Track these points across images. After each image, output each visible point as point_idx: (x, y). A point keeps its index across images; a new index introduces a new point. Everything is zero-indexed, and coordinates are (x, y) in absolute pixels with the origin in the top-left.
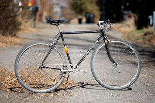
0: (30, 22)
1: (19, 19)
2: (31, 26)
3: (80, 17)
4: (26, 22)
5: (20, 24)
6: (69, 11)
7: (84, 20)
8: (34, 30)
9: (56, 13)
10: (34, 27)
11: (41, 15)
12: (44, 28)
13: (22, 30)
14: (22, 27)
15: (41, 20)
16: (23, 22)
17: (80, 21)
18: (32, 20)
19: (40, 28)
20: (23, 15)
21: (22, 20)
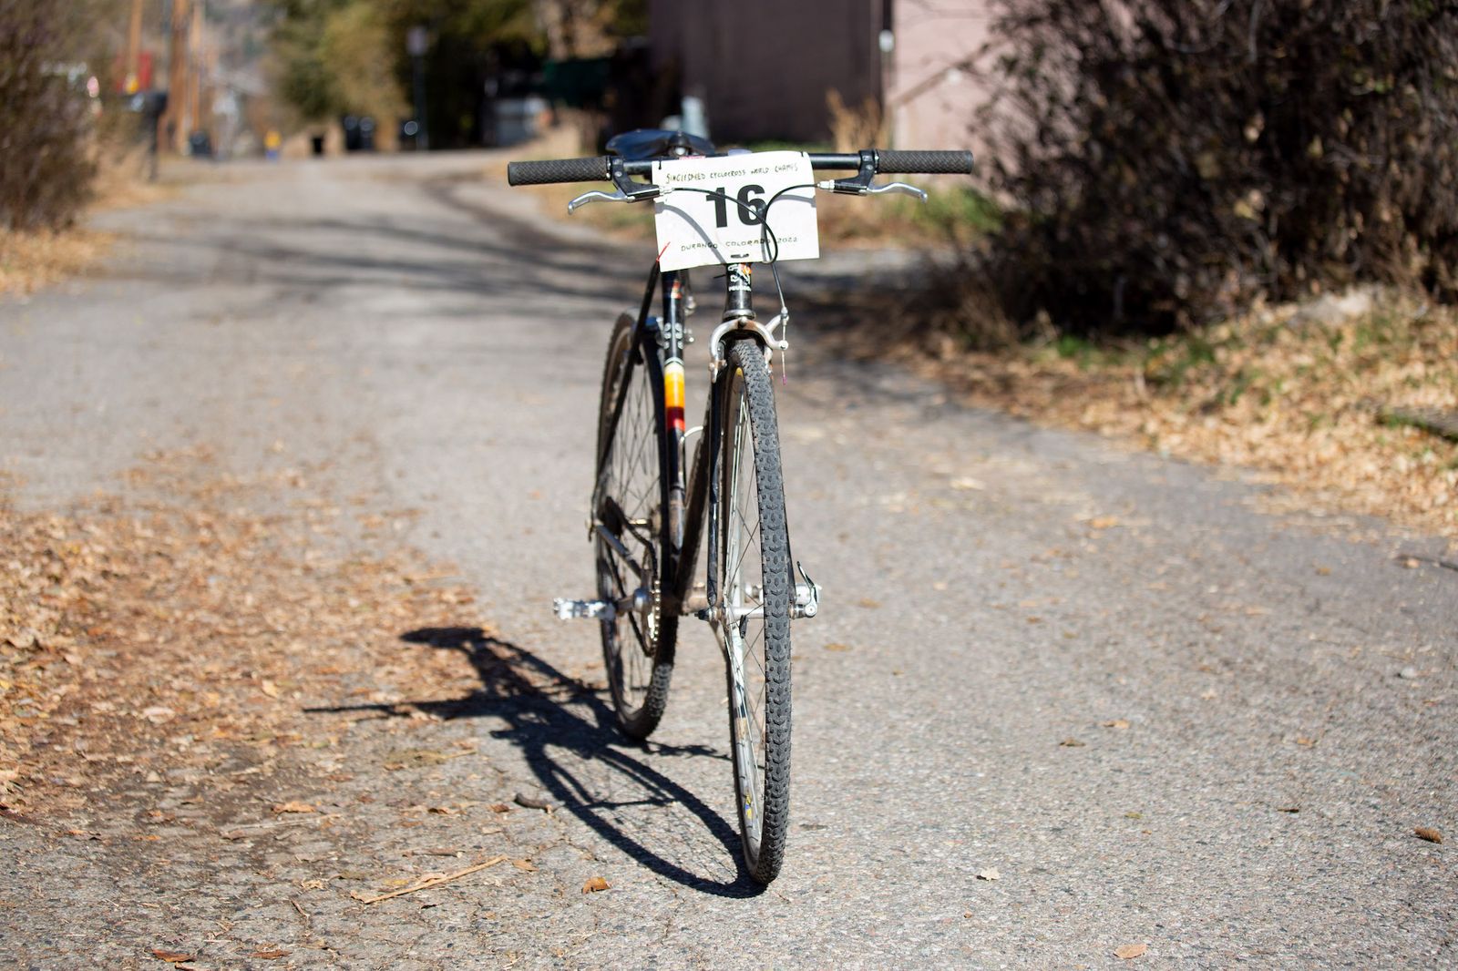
0: (136, 157)
1: (90, 149)
2: (137, 175)
3: (314, 128)
4: (119, 160)
5: (93, 171)
6: (271, 110)
7: (334, 139)
8: (150, 192)
9: (224, 117)
10: (153, 178)
11: (172, 129)
12: (192, 181)
13: (103, 196)
14: (100, 185)
15: (172, 148)
16: (106, 162)
17: (318, 147)
18: (144, 147)
19: (173, 183)
20: (108, 129)
21: (99, 154)
